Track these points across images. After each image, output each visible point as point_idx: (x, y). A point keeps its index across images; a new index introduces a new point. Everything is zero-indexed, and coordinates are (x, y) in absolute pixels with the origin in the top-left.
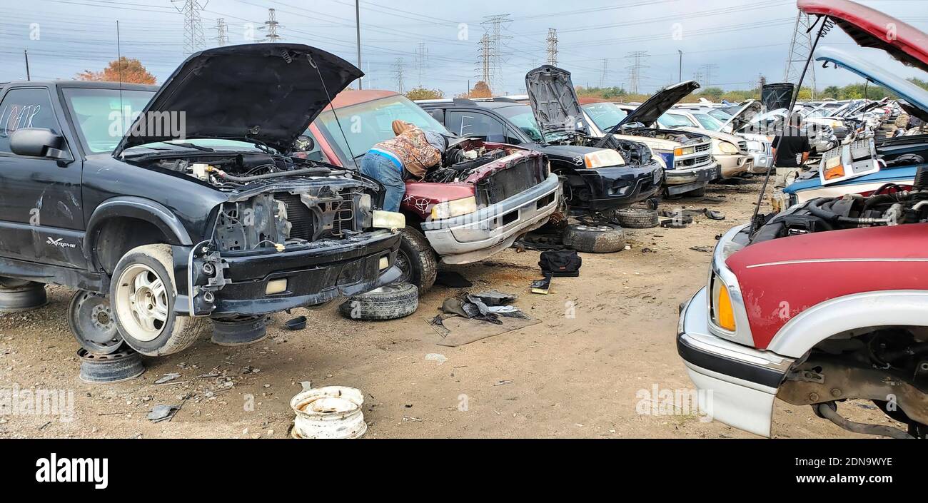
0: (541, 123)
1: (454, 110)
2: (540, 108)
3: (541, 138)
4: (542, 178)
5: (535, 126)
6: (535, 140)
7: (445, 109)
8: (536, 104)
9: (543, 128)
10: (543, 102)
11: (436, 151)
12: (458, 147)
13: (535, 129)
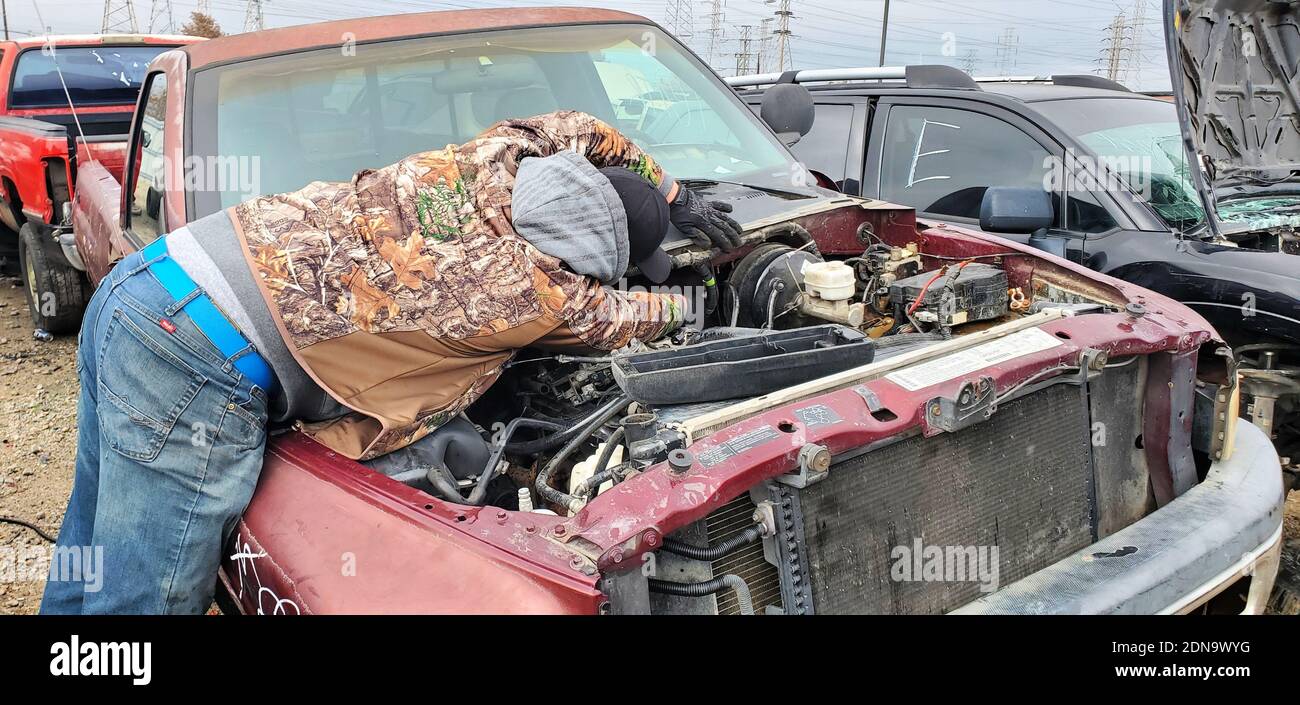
0: (1209, 162)
1: (906, 101)
2: (1210, 105)
3: (1199, 216)
4: (1182, 463)
5: (1180, 169)
6: (1169, 223)
7: (877, 97)
8: (1197, 91)
9: (1211, 176)
10: (1223, 87)
11: (543, 267)
12: (786, 237)
13: (1178, 179)
